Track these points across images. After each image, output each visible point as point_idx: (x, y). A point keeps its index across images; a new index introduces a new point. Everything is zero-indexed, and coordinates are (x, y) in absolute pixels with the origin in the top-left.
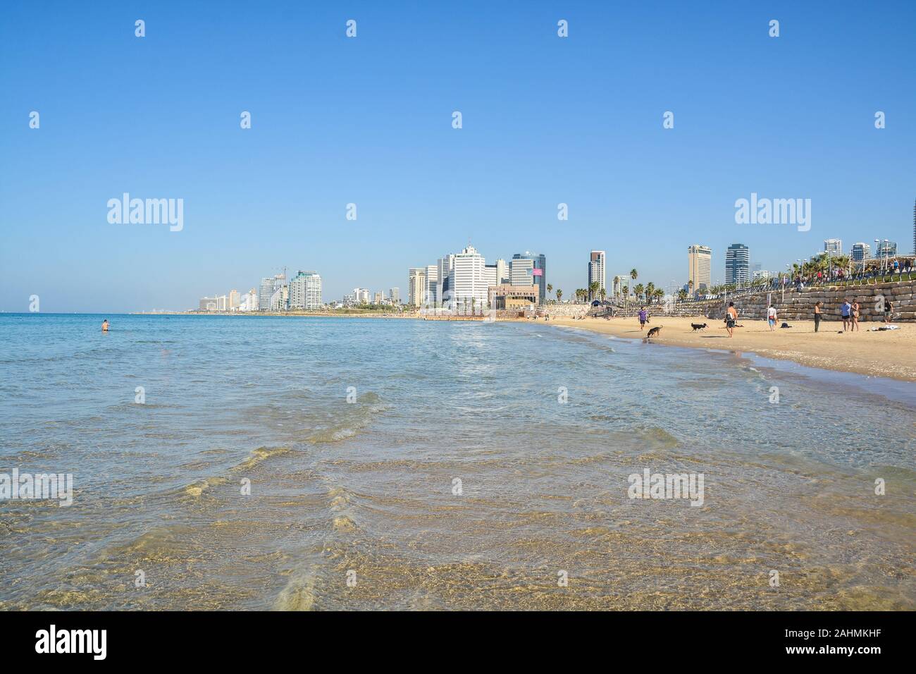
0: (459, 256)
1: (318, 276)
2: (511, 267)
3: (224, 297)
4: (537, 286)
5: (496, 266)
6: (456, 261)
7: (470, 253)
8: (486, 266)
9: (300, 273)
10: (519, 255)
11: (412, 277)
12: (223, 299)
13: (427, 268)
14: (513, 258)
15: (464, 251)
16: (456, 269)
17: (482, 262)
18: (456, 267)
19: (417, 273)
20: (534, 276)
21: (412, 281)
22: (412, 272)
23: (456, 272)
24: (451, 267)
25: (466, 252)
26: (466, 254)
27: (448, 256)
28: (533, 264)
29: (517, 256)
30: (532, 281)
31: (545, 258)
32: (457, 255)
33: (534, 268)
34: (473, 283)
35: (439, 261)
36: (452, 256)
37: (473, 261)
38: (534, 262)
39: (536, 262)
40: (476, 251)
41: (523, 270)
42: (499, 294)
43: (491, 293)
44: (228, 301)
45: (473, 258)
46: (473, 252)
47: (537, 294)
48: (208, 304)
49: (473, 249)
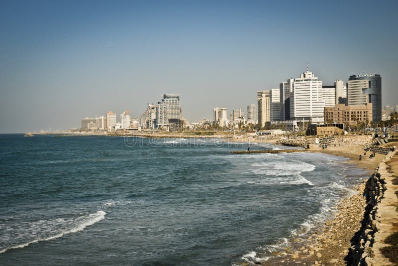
0: (298, 81)
2: (347, 87)
4: (370, 105)
5: (335, 87)
6: (295, 85)
7: (307, 77)
8: (323, 87)
9: (165, 97)
10: (355, 76)
11: (259, 99)
12: (101, 120)
13: (271, 91)
14: (350, 79)
15: (302, 75)
16: (295, 92)
17: (319, 84)
18: (295, 90)
19: (264, 95)
20: (370, 95)
21: (259, 103)
22: (260, 95)
23: (295, 94)
24: (291, 91)
25: (304, 76)
26: (304, 79)
27: (289, 81)
28: (368, 85)
29: (353, 78)
30: (368, 100)
31: (380, 78)
32: (296, 79)
33: (370, 87)
34: (311, 104)
35: (281, 85)
36: (292, 81)
37: (311, 84)
38: (370, 82)
39: (371, 82)
40: (313, 75)
41: (359, 90)
42: (334, 113)
43: (327, 113)
44: (106, 120)
45: (311, 82)
46: (311, 76)
47: (370, 112)
48: (89, 124)
49: (311, 73)
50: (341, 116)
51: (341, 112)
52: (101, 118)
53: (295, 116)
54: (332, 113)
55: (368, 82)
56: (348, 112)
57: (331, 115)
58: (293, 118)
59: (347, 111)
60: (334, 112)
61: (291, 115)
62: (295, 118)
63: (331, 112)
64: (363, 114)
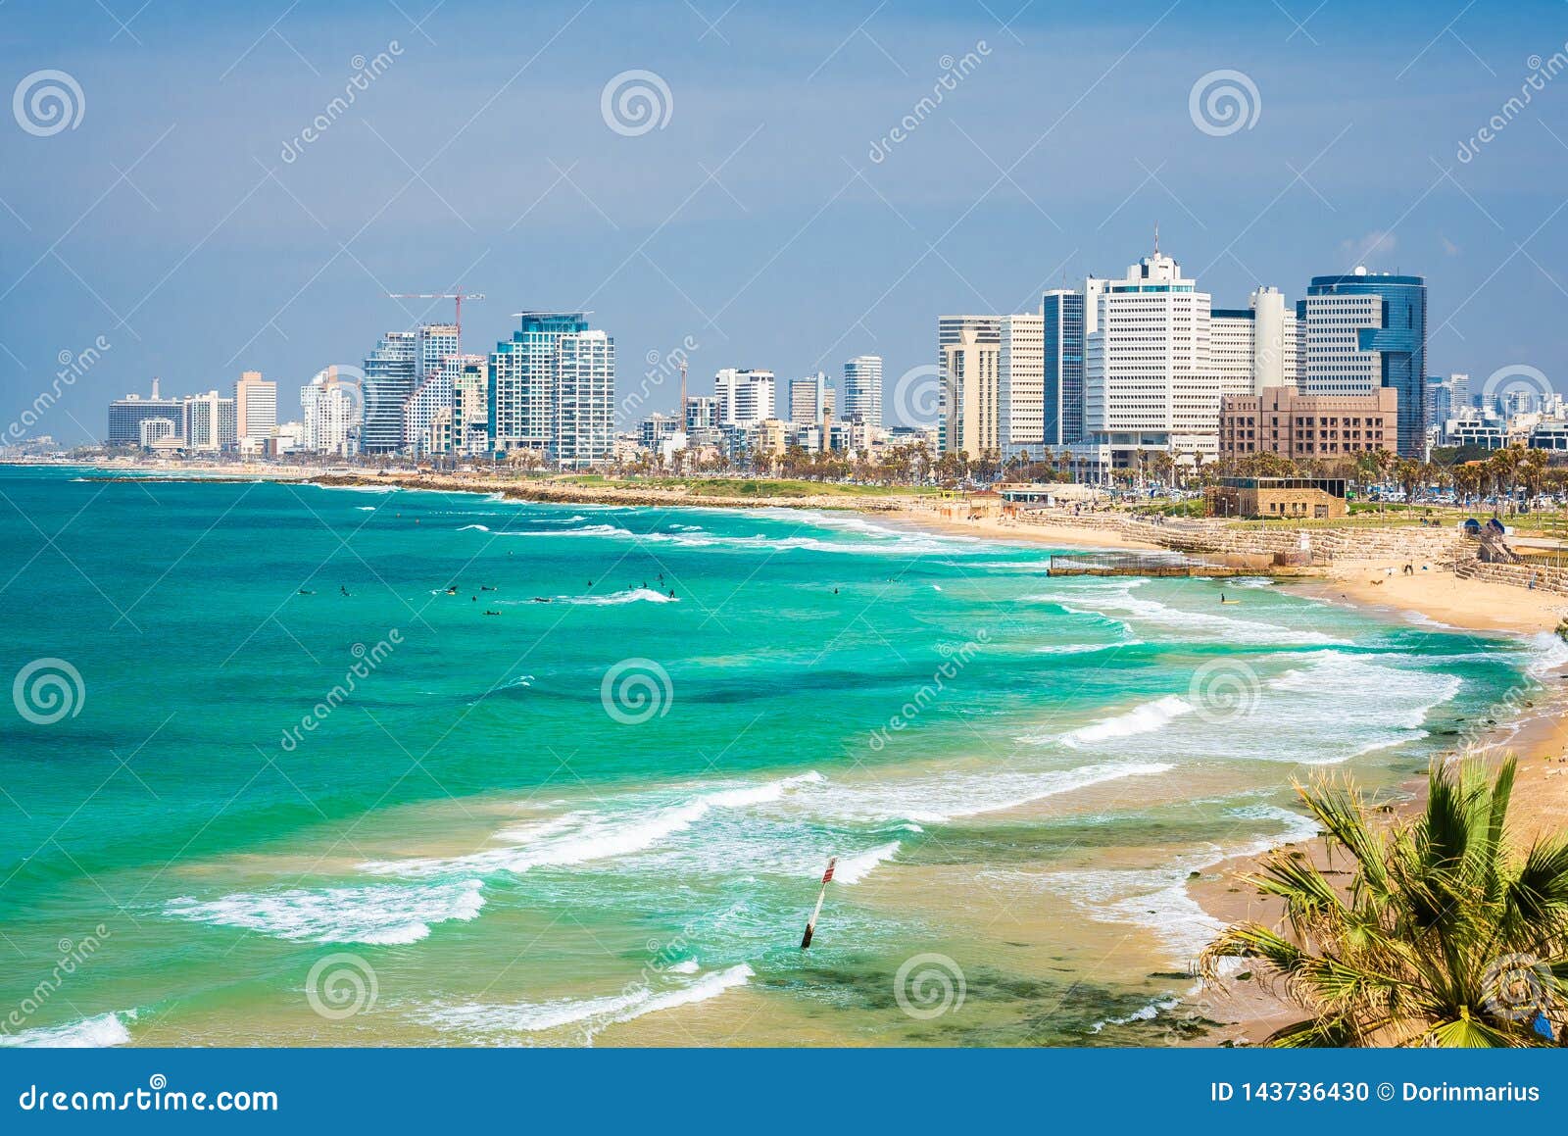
0: (1118, 290)
1: (601, 335)
2: (1302, 320)
3: (213, 398)
4: (1391, 397)
5: (1251, 314)
6: (1108, 306)
7: (1157, 277)
8: (1215, 313)
9: (528, 321)
10: (1332, 280)
11: (950, 347)
12: (207, 405)
14: (1312, 290)
15: (1137, 269)
16: (1108, 335)
17: (1199, 305)
18: (1108, 325)
19: (970, 334)
20: (1385, 357)
22: (952, 331)
23: (1108, 345)
24: (1091, 326)
25: (1145, 272)
26: (1143, 282)
27: (1081, 288)
28: (1379, 315)
29: (1321, 285)
30: (1377, 372)
31: (1423, 291)
32: (1113, 284)
33: (1385, 323)
34: (1170, 382)
35: (1051, 303)
36: (1095, 289)
37: (1170, 305)
38: (1385, 306)
39: (1391, 308)
40: (1178, 269)
41: (1348, 335)
42: (1257, 423)
43: (1232, 419)
44: (228, 411)
45: (1169, 295)
46: (1168, 273)
47: (1391, 420)
48: (145, 424)
49: (1169, 262)
50: (1283, 432)
51: (1283, 419)
52: (205, 399)
53: (1107, 429)
54: (1251, 421)
55: (1379, 306)
56: (1310, 421)
57: (1246, 428)
58: (1097, 434)
59: (1305, 415)
60: (1256, 415)
61: (1088, 421)
62: (1106, 434)
63: (1246, 415)
64: (1363, 428)
